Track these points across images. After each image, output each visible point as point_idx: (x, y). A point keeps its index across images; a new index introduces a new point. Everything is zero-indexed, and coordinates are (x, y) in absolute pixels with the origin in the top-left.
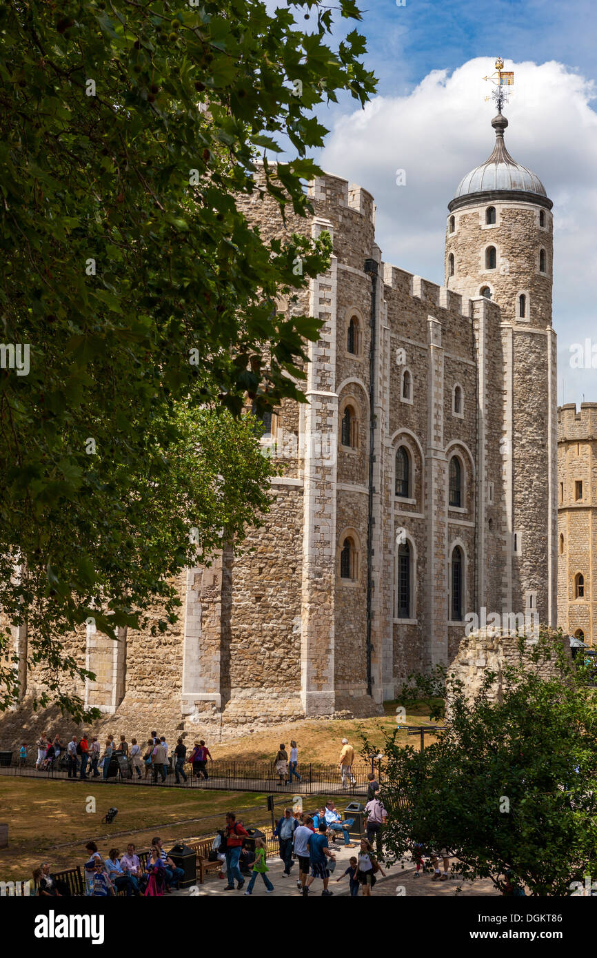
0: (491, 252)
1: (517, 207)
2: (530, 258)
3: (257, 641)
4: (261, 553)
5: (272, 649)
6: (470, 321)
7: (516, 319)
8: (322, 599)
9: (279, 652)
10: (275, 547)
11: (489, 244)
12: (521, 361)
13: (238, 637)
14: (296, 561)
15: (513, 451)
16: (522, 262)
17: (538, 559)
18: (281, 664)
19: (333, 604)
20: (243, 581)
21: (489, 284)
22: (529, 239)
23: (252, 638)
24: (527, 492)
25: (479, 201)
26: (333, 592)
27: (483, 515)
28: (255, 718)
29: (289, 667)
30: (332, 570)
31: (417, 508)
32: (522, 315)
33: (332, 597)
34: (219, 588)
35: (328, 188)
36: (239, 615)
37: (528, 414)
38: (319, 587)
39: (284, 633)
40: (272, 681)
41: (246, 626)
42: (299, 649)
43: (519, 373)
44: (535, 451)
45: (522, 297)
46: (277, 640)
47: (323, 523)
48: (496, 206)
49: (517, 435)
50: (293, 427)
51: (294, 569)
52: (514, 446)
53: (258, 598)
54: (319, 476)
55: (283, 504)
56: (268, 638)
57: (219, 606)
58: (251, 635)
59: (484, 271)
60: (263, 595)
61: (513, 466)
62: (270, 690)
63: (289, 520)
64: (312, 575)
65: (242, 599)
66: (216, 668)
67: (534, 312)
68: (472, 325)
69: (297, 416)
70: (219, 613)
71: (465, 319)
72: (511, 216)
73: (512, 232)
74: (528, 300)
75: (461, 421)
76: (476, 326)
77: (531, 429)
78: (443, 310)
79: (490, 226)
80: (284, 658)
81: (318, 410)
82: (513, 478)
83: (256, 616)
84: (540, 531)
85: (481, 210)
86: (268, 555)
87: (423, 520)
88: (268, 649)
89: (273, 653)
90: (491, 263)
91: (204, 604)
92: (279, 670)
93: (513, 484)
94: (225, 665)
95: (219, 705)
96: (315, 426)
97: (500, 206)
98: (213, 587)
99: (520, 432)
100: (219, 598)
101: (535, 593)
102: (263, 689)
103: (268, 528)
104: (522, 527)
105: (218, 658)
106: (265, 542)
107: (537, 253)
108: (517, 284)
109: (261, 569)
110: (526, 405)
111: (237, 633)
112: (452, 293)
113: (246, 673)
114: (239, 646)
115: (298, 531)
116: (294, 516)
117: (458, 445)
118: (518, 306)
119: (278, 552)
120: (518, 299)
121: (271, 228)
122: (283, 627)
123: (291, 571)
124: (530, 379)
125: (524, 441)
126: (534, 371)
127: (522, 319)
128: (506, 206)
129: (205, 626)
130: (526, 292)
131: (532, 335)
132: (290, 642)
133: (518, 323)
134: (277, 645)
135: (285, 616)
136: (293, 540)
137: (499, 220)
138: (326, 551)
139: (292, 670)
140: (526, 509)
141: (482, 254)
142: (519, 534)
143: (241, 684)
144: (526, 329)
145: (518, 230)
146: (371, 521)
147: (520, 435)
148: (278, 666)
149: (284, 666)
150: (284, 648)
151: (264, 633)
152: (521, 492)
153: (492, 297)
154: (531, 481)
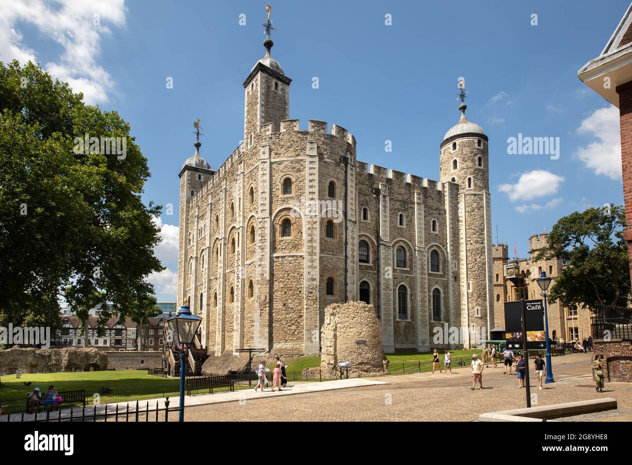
0: (455, 162)
1: (466, 140)
2: (473, 161)
3: (284, 323)
4: (286, 285)
5: (291, 326)
6: (443, 193)
7: (467, 189)
8: (312, 304)
9: (294, 327)
10: (291, 282)
11: (454, 159)
12: (469, 207)
13: (277, 321)
14: (301, 288)
15: (466, 247)
16: (470, 164)
17: (481, 293)
18: (294, 332)
19: (318, 306)
20: (278, 298)
21: (454, 176)
22: (472, 153)
23: (282, 322)
24: (474, 264)
25: (450, 141)
26: (318, 300)
27: (451, 275)
28: (282, 355)
29: (298, 333)
30: (317, 291)
31: (411, 272)
32: (469, 186)
33: (318, 303)
34: (268, 301)
35: (316, 126)
36: (277, 312)
37: (473, 229)
38: (311, 298)
39: (296, 319)
40: (290, 340)
41: (280, 317)
42: (303, 326)
43: (468, 212)
44: (478, 245)
45: (470, 179)
46: (293, 322)
47: (312, 271)
48: (456, 142)
49: (469, 239)
50: (300, 231)
51: (300, 291)
52: (467, 244)
53: (284, 305)
54: (310, 250)
55: (295, 264)
56: (289, 321)
57: (267, 308)
58: (282, 320)
59: (453, 171)
60: (287, 303)
61: (467, 253)
62: (289, 343)
63: (298, 270)
64: (307, 293)
65: (278, 305)
66: (267, 335)
67: (476, 185)
68: (444, 194)
69: (302, 226)
70: (268, 311)
71: (439, 192)
72: (463, 145)
73: (464, 151)
74: (472, 180)
75: (437, 235)
76: (445, 194)
77: (476, 236)
78: (425, 188)
79: (454, 151)
80: (296, 330)
81: (309, 222)
82: (467, 258)
83: (284, 312)
84: (482, 280)
85: (450, 145)
86: (288, 286)
87: (414, 277)
88: (289, 326)
89: (291, 328)
90: (455, 166)
91: (262, 308)
92: (294, 335)
93: (467, 261)
94: (271, 333)
95: (267, 350)
96: (307, 229)
97: (458, 141)
98: (265, 300)
99: (470, 238)
100: (268, 305)
101: (479, 308)
102: (287, 343)
103: (288, 274)
104: (472, 279)
105: (267, 330)
106: (287, 280)
107: (477, 158)
108: (466, 173)
109: (285, 292)
110: (472, 226)
111: (277, 320)
112: (431, 180)
113: (280, 336)
114: (277, 325)
115: (302, 275)
116: (300, 268)
117: (436, 245)
118: (467, 183)
119: (293, 284)
120: (467, 180)
121: (288, 147)
122: (295, 316)
123: (299, 292)
124: (474, 214)
125: (472, 242)
126: (476, 210)
127: (469, 189)
128: (461, 141)
129: (262, 318)
130: (471, 177)
131: (475, 195)
132: (299, 323)
133: (467, 190)
134: (293, 324)
135: (296, 312)
136: (299, 279)
137: (458, 147)
138: (315, 283)
139: (300, 335)
140: (474, 271)
141: (452, 164)
142: (471, 282)
143: (278, 341)
144: (473, 192)
145: (466, 150)
146: (346, 270)
147: (470, 239)
148: (294, 333)
149: (296, 333)
150: (296, 325)
151: (287, 319)
152: (471, 264)
153: (456, 182)
154: (476, 259)
